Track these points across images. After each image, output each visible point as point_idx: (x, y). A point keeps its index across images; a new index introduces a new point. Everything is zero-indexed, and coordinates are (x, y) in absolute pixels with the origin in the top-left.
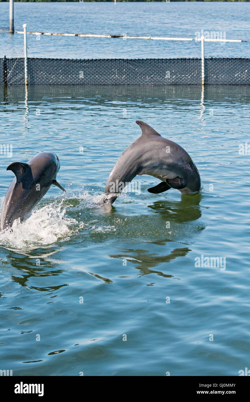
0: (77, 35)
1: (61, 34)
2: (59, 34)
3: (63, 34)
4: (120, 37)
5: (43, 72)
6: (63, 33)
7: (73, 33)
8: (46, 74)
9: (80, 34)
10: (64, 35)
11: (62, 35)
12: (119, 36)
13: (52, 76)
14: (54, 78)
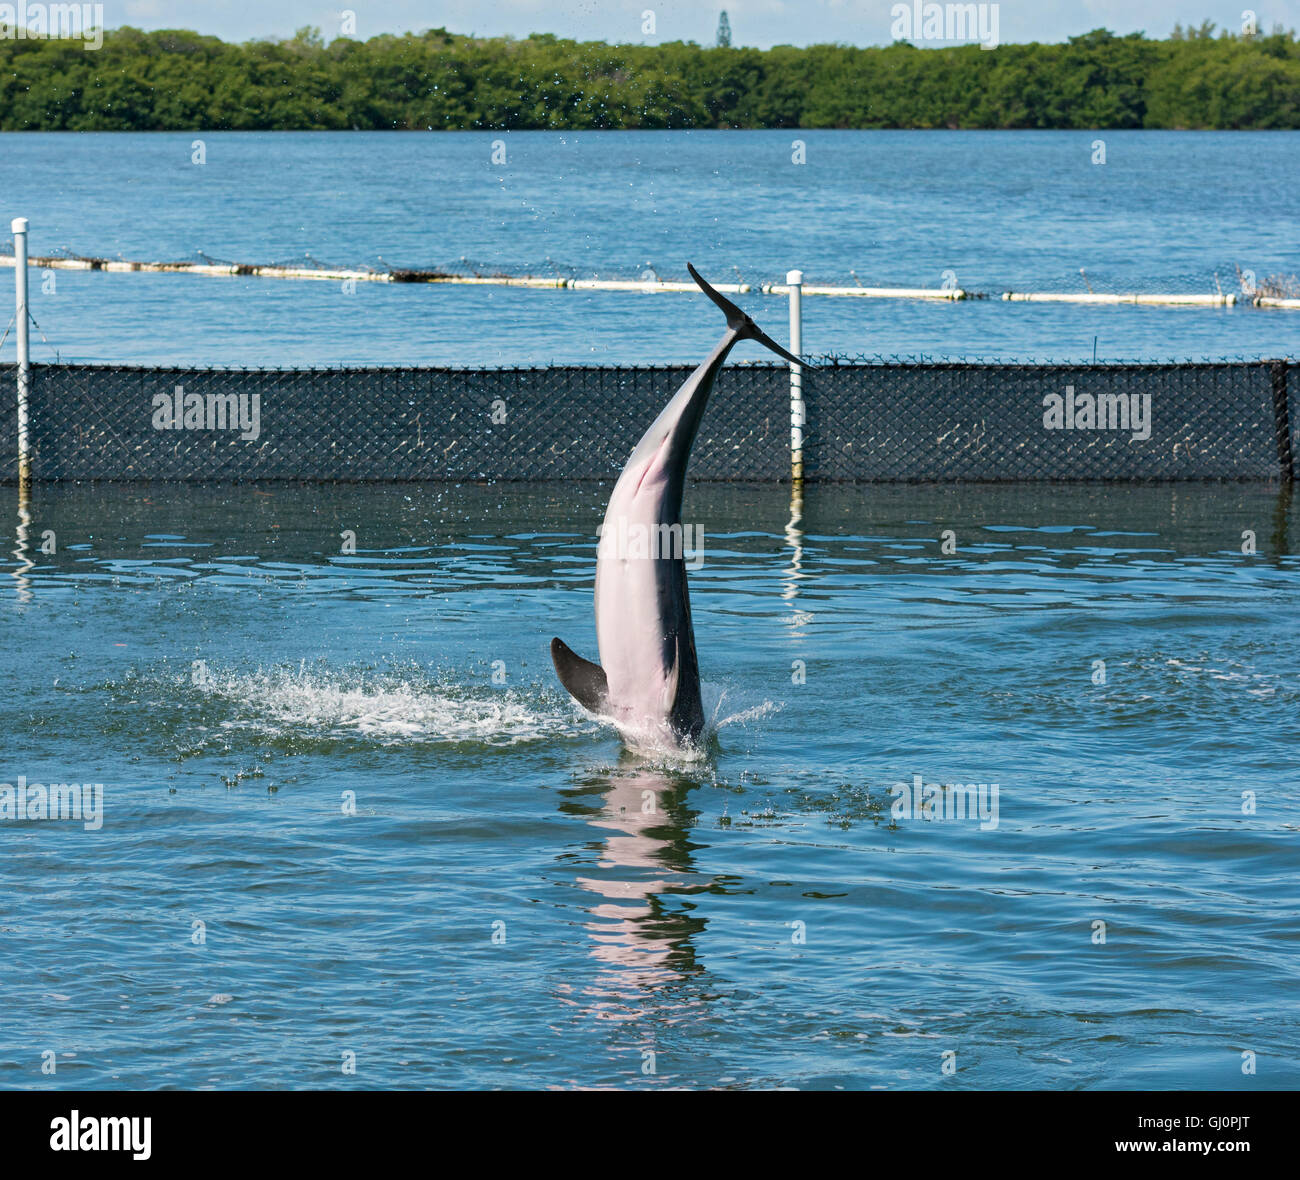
0: (245, 271)
1: (178, 266)
2: (170, 265)
3: (184, 265)
4: (433, 277)
5: (99, 427)
6: (187, 262)
7: (230, 264)
8: (108, 434)
9: (259, 268)
10: (190, 269)
11: (181, 269)
12: (429, 272)
13: (135, 446)
14: (144, 451)
